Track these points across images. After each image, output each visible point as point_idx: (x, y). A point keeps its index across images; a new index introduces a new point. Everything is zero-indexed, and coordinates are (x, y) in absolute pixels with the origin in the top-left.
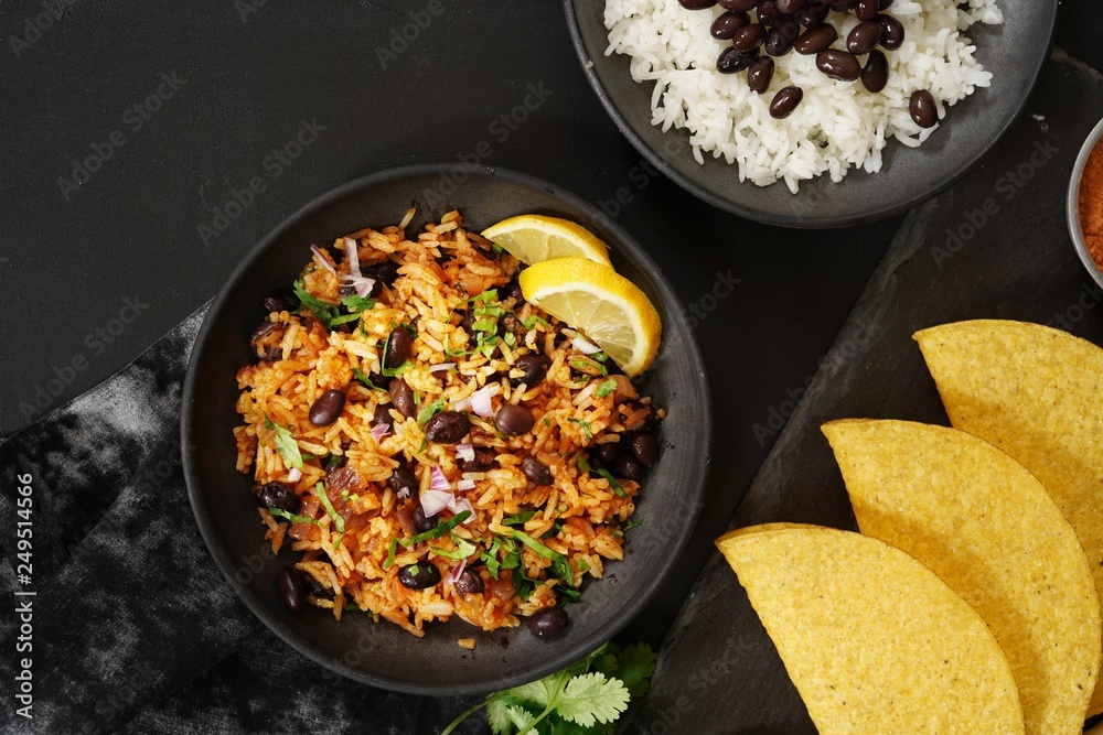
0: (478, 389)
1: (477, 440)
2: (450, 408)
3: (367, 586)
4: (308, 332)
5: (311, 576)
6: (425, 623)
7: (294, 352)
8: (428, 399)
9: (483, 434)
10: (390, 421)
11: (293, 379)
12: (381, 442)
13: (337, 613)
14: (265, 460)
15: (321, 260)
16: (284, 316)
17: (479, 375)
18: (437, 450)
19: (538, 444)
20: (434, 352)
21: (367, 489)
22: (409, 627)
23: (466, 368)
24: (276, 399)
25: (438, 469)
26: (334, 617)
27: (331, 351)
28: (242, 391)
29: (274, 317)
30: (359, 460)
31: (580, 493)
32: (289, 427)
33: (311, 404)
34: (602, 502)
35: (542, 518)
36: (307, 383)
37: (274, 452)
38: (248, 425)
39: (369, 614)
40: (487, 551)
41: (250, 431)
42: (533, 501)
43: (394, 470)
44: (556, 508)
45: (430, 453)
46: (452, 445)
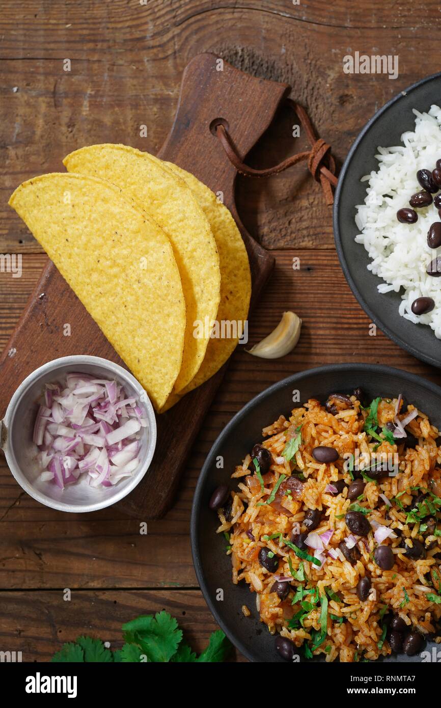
0: (387, 527)
1: (361, 544)
2: (368, 518)
3: (244, 535)
4: (356, 420)
5: (232, 503)
6: (244, 580)
7: (342, 420)
8: (365, 504)
9: (366, 546)
10: (340, 491)
11: (328, 428)
12: (326, 493)
13: (220, 529)
14: (277, 441)
15: (396, 404)
16: (357, 403)
17: (395, 523)
18: (342, 525)
19: (378, 579)
20: (390, 491)
21: (298, 501)
22: (235, 573)
23: (393, 514)
24: (312, 425)
25: (332, 533)
26: (217, 529)
27: (355, 438)
28: (304, 407)
29: (353, 398)
30: (310, 488)
31: (367, 622)
32: (303, 441)
33: (321, 445)
34: (370, 637)
35: (341, 608)
36: (331, 436)
37: (285, 442)
38: (289, 421)
39: (229, 547)
40: (304, 589)
41: (286, 424)
42: (346, 597)
43: (317, 510)
44: (351, 613)
45: (337, 523)
46: (349, 532)
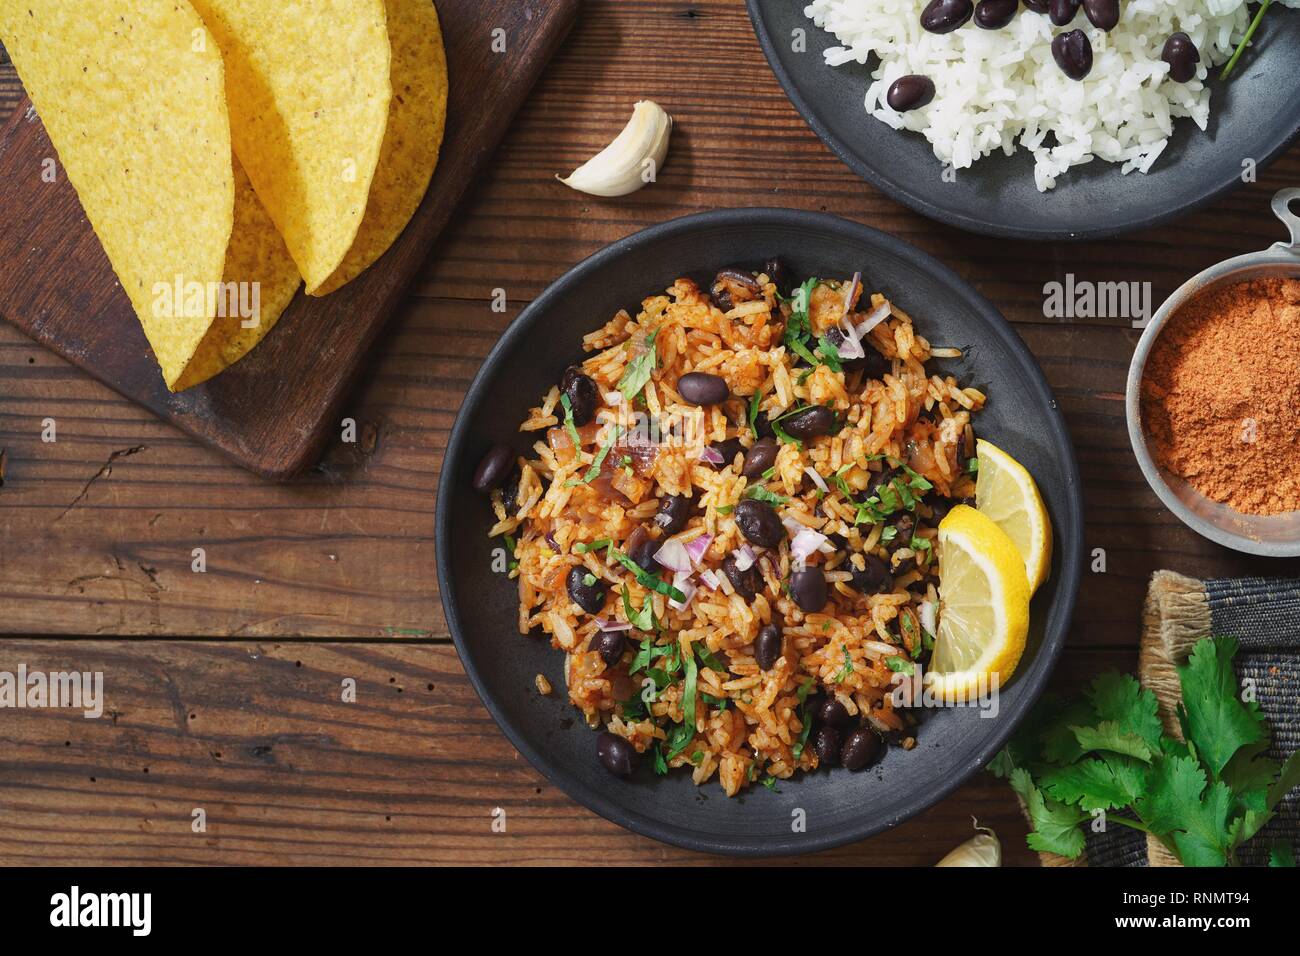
0: (817, 531)
1: (764, 562)
2: (780, 514)
3: (542, 543)
4: (768, 322)
5: (519, 479)
6: (539, 627)
7: (740, 321)
8: (776, 486)
9: (774, 566)
10: (730, 461)
11: (711, 338)
12: (702, 464)
13: (496, 530)
14: (610, 360)
15: (849, 291)
16: (770, 289)
17: (832, 523)
18: (729, 526)
19: (796, 630)
20: (828, 462)
21: (645, 479)
22: (524, 613)
23: (831, 506)
24: (680, 331)
25: (709, 541)
26: (490, 529)
27: (763, 357)
28: (667, 295)
29: (763, 279)
30: (670, 453)
31: (772, 707)
32: (660, 362)
33: (697, 370)
34: (777, 736)
35: (723, 681)
36: (716, 352)
37: (625, 363)
38: (635, 321)
39: (514, 564)
40: (653, 645)
41: (630, 327)
42: (734, 662)
43: (681, 495)
44: (742, 691)
45: (720, 523)
46: (743, 539)
